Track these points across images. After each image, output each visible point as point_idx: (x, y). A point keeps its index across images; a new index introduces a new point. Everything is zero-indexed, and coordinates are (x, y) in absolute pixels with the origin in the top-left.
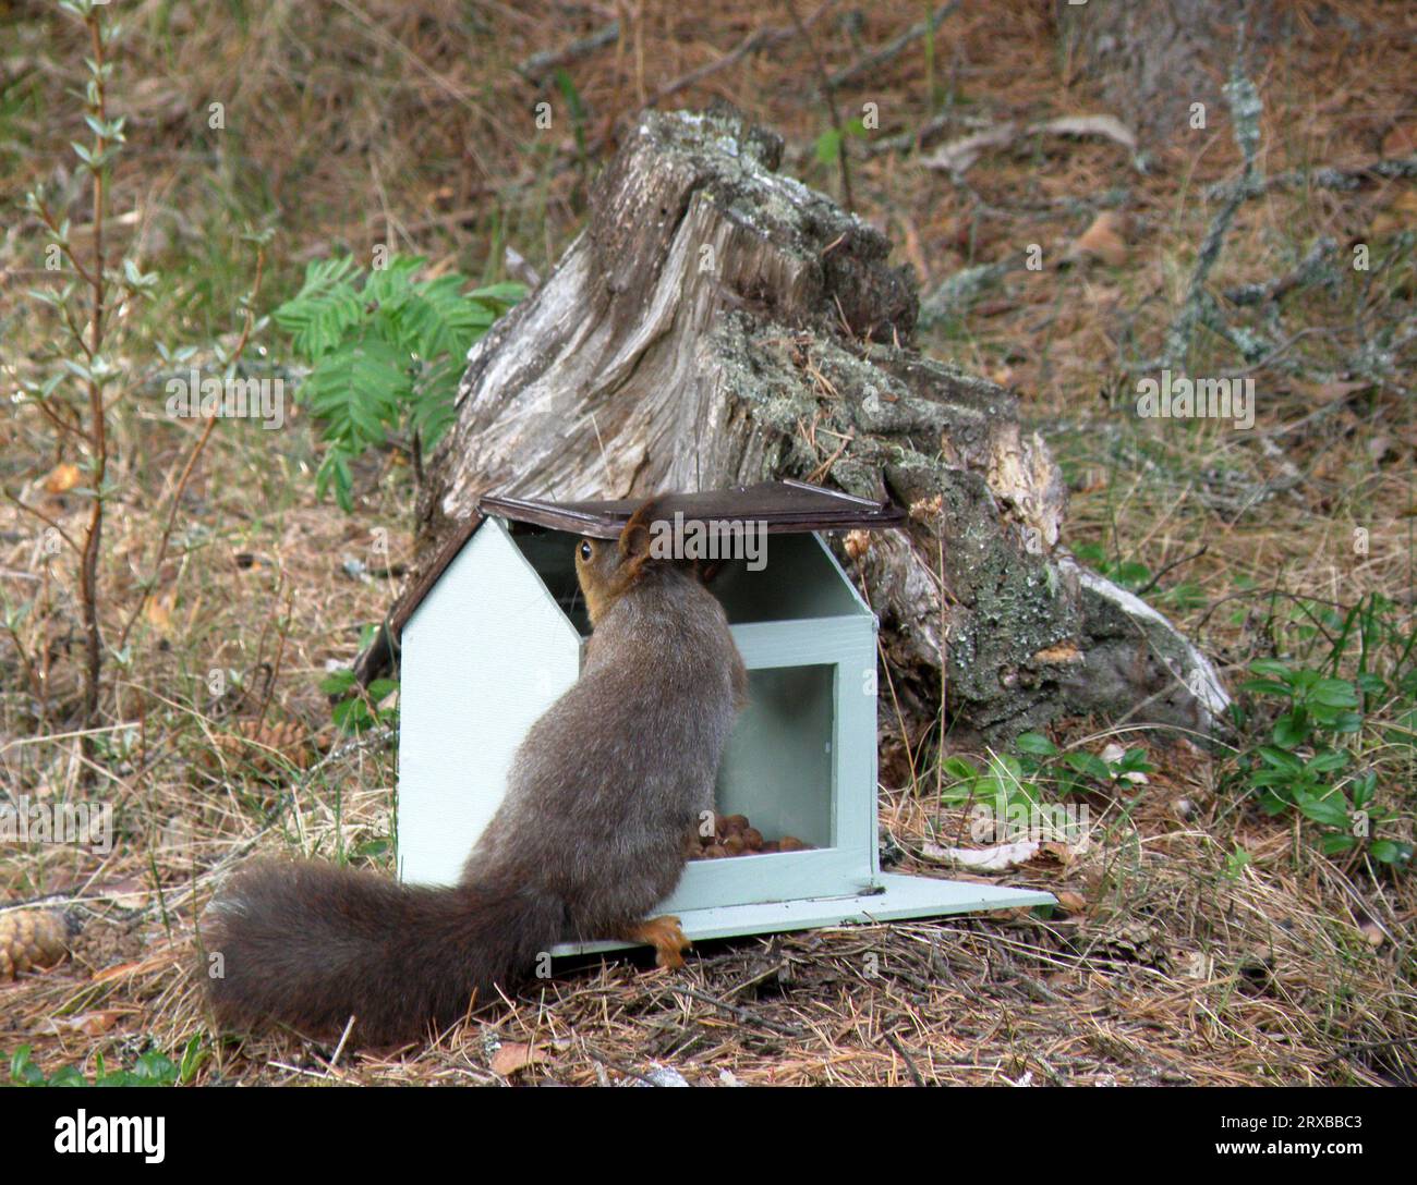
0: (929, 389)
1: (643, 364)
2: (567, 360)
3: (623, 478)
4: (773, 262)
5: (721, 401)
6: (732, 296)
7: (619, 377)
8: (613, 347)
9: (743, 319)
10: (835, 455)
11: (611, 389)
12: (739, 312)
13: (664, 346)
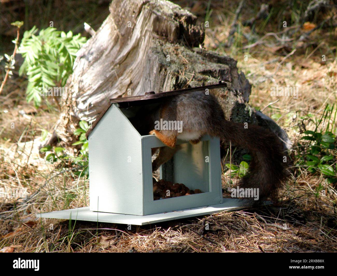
0: (212, 60)
1: (129, 56)
2: (106, 55)
3: (123, 88)
4: (167, 25)
5: (157, 65)
6: (155, 35)
7: (122, 59)
8: (120, 51)
9: (159, 42)
10: (191, 80)
11: (120, 63)
12: (158, 40)
13: (135, 50)
